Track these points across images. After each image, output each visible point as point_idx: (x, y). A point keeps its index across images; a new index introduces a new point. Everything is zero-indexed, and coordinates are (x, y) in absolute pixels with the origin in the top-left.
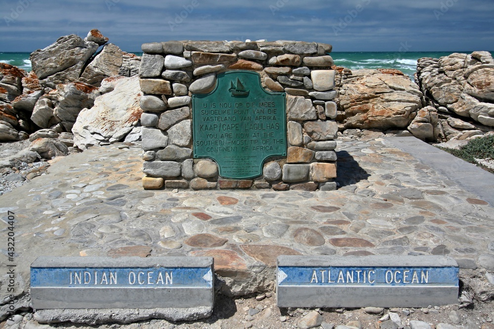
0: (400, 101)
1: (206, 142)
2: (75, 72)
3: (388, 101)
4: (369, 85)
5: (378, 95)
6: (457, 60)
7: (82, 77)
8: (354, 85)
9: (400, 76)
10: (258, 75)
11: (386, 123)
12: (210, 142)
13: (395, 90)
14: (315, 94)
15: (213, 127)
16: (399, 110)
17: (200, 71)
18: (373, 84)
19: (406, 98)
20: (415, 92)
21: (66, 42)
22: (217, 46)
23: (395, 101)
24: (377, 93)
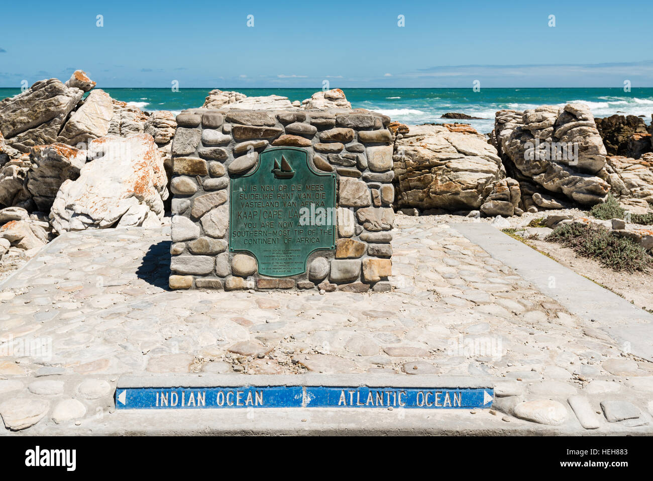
0: (472, 171)
1: (243, 233)
2: (52, 129)
3: (457, 170)
4: (432, 147)
5: (443, 162)
6: (546, 114)
7: (60, 136)
8: (412, 148)
9: (473, 135)
10: (306, 152)
11: (453, 201)
12: (249, 233)
13: (466, 155)
14: (370, 175)
15: (252, 214)
16: (471, 183)
17: (240, 147)
18: (438, 147)
19: (480, 167)
20: (491, 157)
21: (44, 88)
22: (260, 119)
23: (466, 171)
24: (442, 160)
